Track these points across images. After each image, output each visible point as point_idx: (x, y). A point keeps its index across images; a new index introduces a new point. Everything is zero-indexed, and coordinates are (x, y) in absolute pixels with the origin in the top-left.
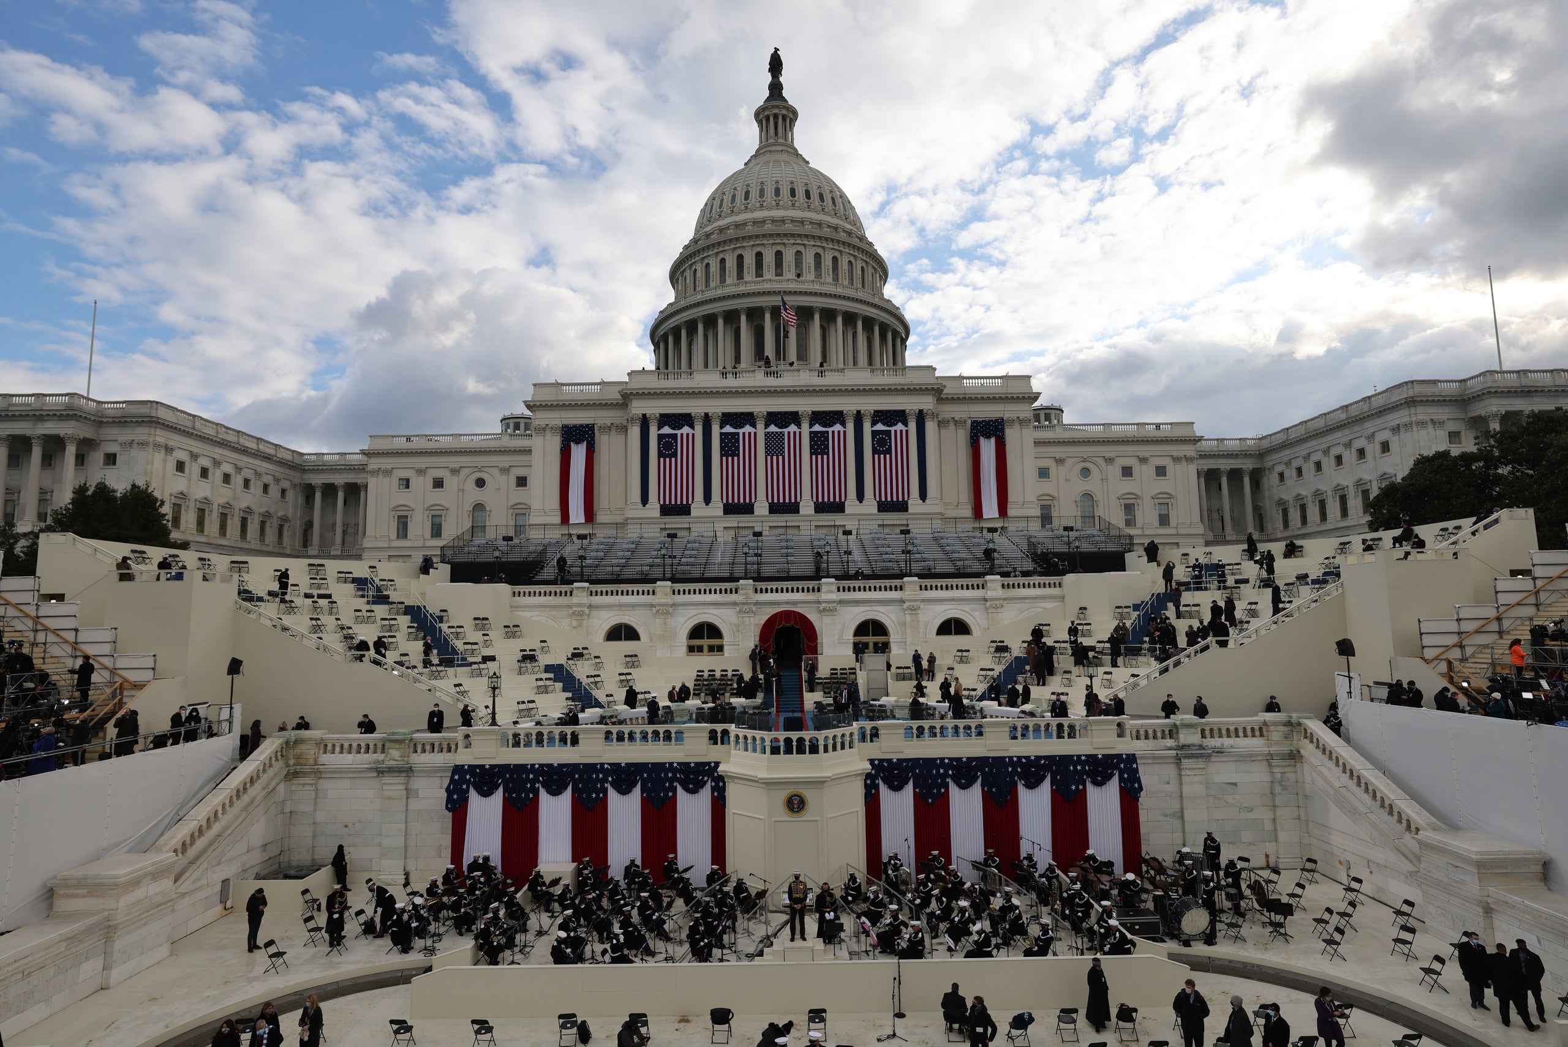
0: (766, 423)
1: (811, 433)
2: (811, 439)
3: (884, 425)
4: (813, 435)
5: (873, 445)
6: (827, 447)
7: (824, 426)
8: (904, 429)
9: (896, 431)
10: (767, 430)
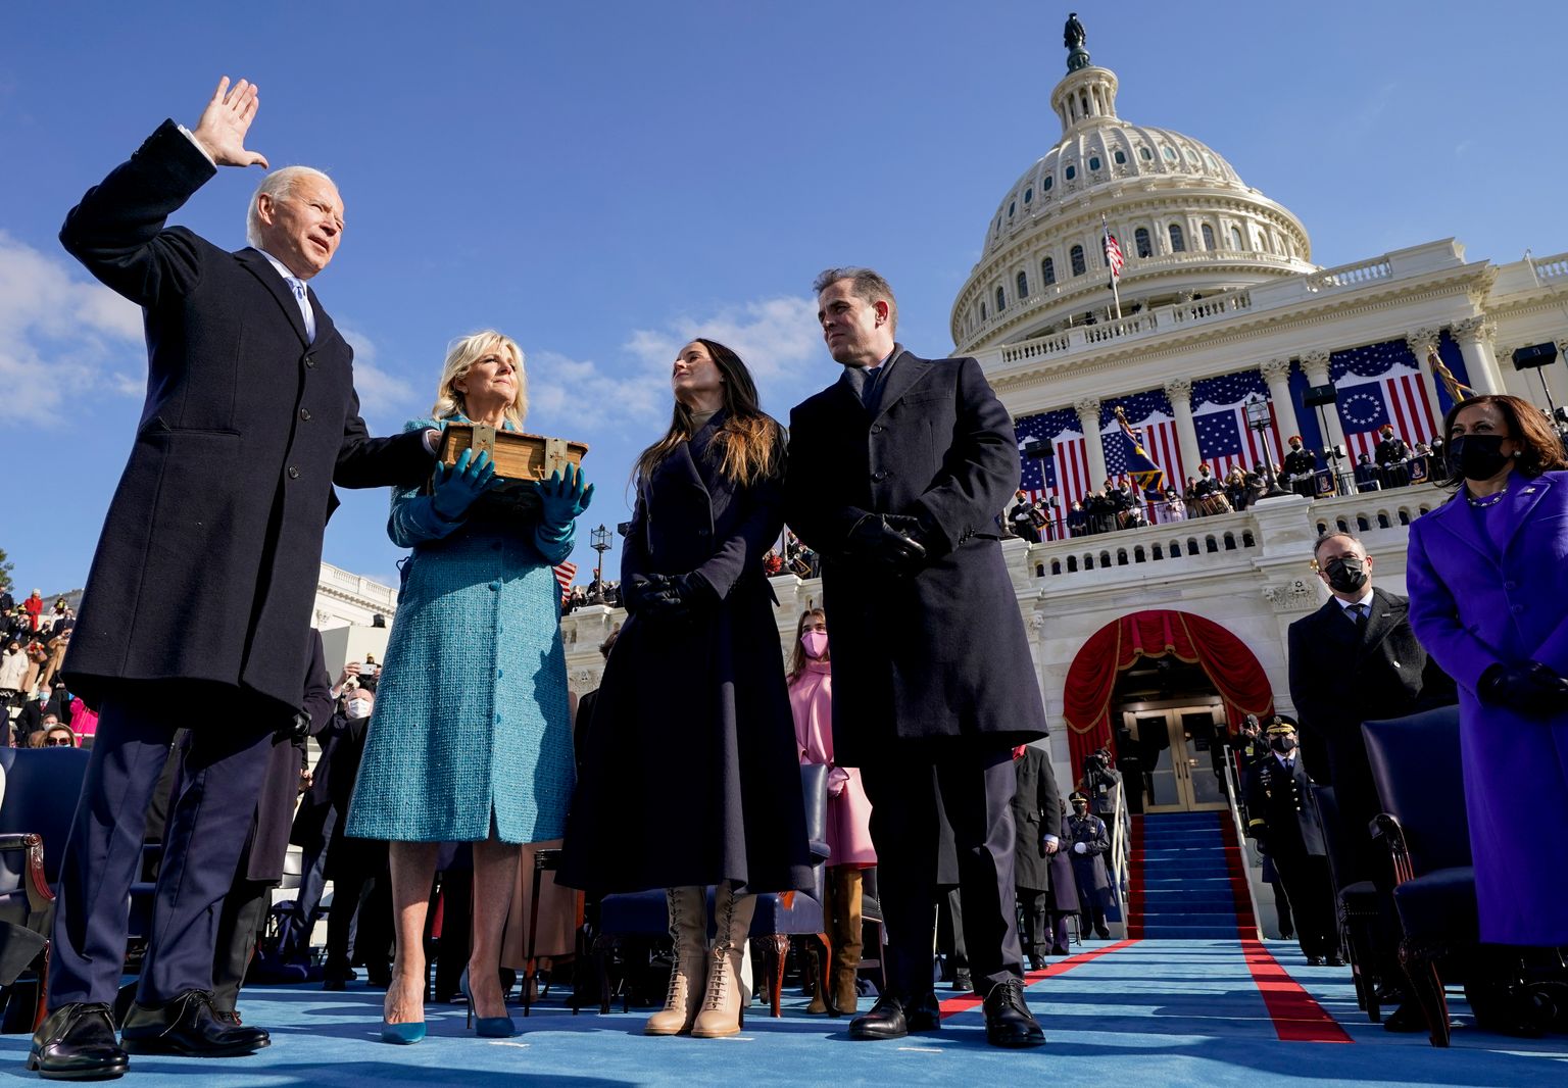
0: (1101, 418)
1: (1195, 420)
2: (1199, 431)
3: (1359, 374)
4: (1201, 424)
5: (1342, 417)
6: (1236, 438)
7: (1221, 403)
8: (1410, 372)
9: (1391, 383)
10: (1105, 431)
